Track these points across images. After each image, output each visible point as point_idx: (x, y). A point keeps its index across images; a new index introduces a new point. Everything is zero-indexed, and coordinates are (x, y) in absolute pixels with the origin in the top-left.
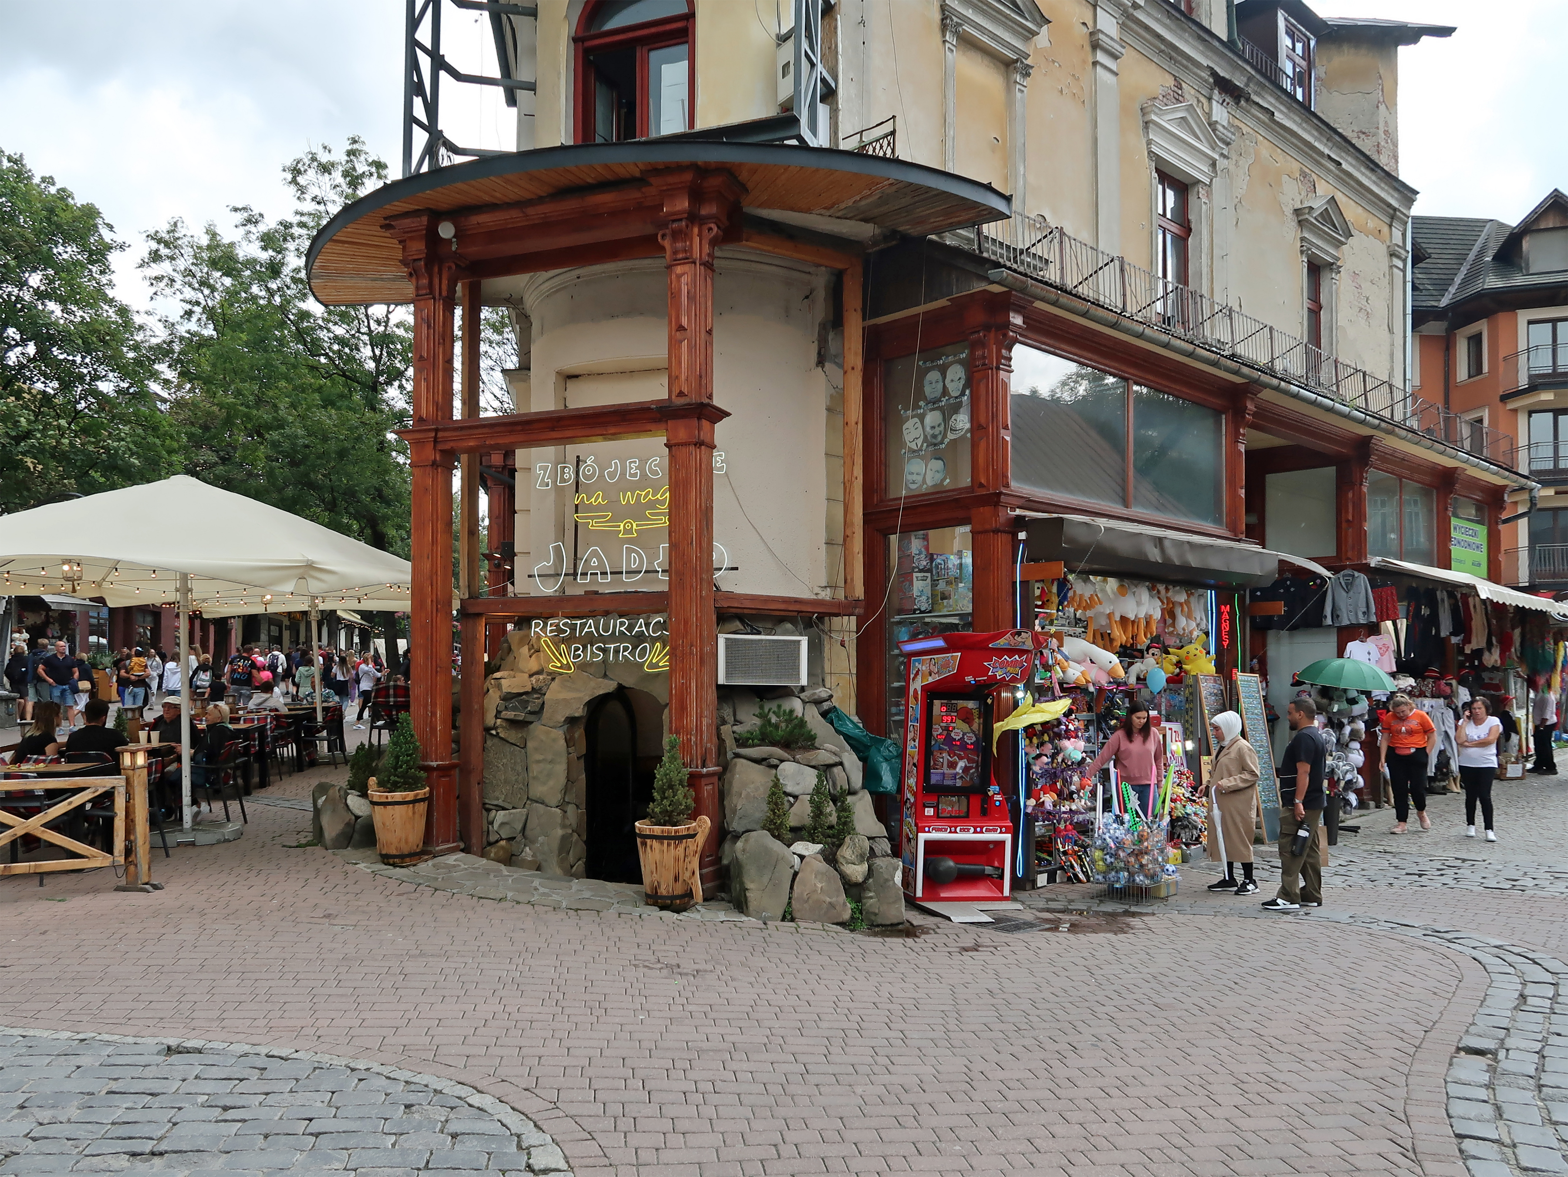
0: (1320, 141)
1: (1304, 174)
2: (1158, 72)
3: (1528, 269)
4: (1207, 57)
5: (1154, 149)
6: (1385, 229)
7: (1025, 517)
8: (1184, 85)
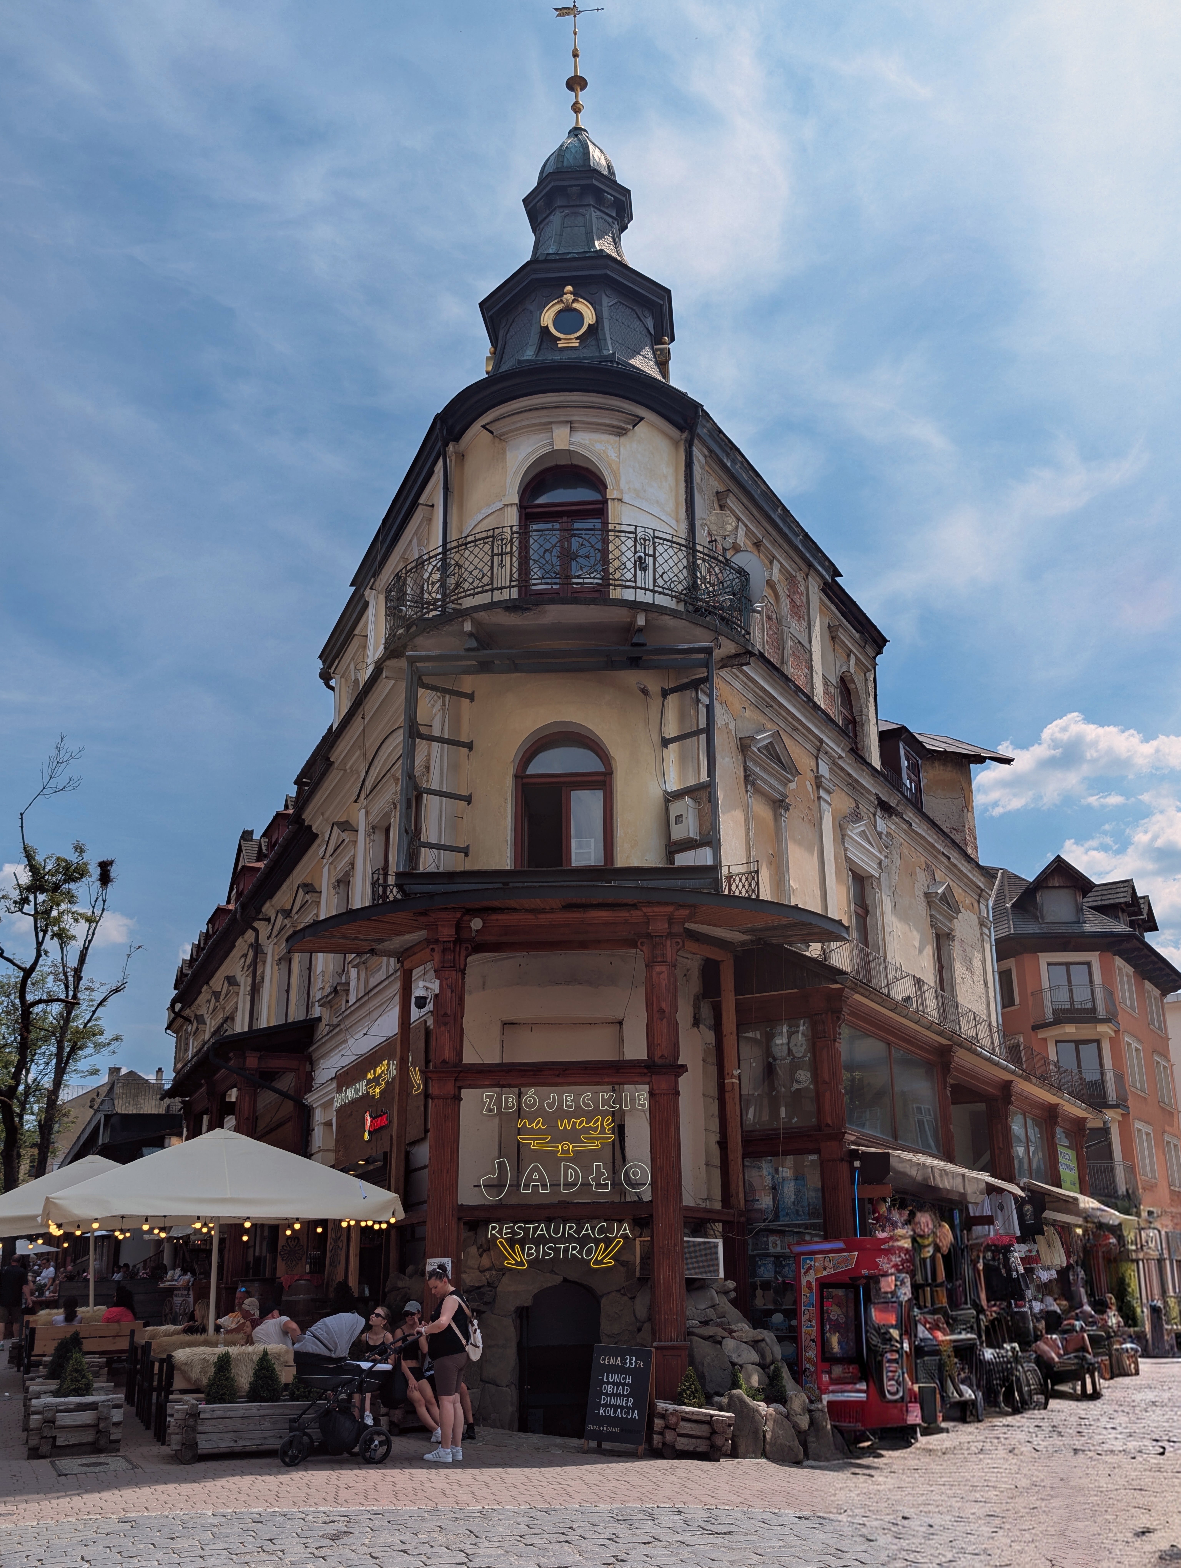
0: (938, 843)
1: (928, 866)
2: (846, 798)
3: (1043, 917)
4: (875, 787)
5: (849, 854)
6: (976, 905)
7: (858, 1150)
8: (860, 806)
